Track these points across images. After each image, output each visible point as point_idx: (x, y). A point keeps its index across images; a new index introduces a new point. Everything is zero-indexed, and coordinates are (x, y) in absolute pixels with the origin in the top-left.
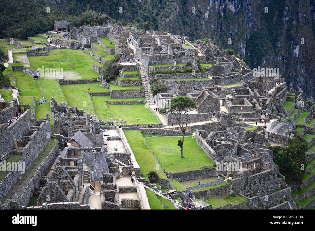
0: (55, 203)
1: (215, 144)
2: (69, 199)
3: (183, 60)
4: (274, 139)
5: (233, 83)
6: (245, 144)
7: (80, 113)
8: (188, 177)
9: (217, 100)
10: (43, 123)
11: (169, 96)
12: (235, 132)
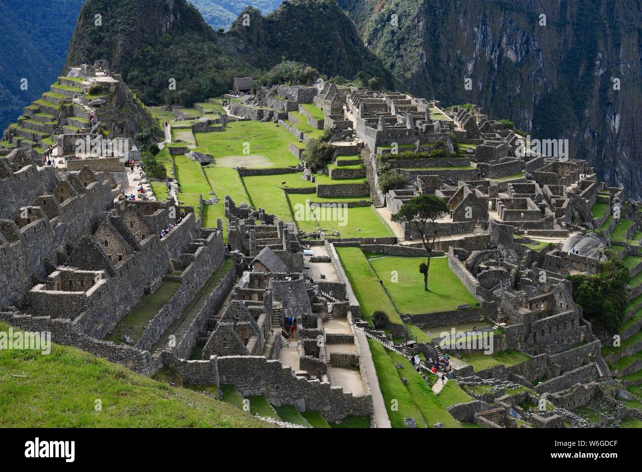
0: (229, 357)
1: (480, 270)
2: (250, 351)
3: (430, 138)
4: (574, 264)
5: (510, 174)
6: (527, 271)
7: (269, 219)
8: (436, 321)
9: (484, 201)
10: (213, 234)
11: (407, 194)
12: (512, 252)
